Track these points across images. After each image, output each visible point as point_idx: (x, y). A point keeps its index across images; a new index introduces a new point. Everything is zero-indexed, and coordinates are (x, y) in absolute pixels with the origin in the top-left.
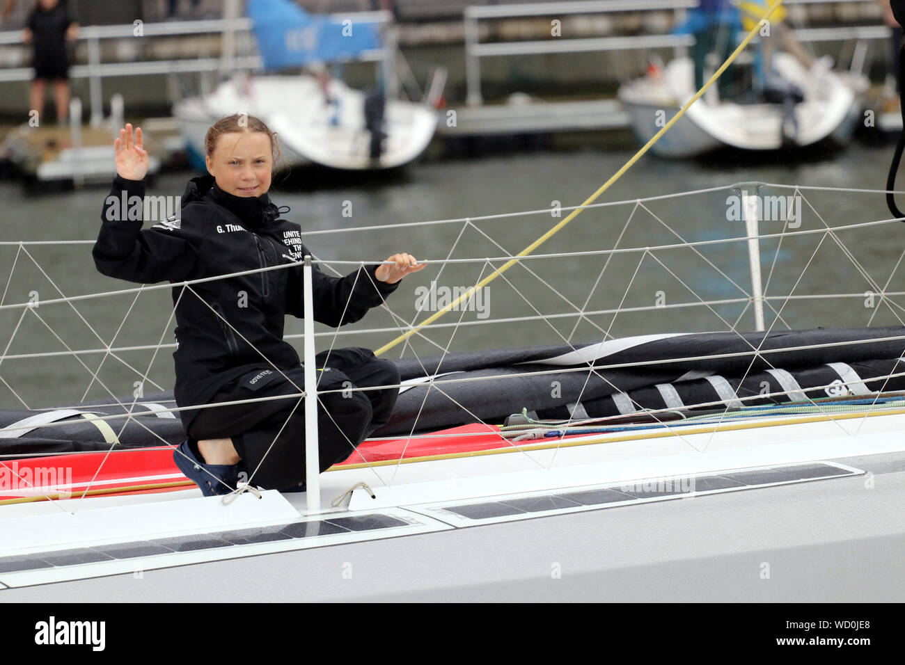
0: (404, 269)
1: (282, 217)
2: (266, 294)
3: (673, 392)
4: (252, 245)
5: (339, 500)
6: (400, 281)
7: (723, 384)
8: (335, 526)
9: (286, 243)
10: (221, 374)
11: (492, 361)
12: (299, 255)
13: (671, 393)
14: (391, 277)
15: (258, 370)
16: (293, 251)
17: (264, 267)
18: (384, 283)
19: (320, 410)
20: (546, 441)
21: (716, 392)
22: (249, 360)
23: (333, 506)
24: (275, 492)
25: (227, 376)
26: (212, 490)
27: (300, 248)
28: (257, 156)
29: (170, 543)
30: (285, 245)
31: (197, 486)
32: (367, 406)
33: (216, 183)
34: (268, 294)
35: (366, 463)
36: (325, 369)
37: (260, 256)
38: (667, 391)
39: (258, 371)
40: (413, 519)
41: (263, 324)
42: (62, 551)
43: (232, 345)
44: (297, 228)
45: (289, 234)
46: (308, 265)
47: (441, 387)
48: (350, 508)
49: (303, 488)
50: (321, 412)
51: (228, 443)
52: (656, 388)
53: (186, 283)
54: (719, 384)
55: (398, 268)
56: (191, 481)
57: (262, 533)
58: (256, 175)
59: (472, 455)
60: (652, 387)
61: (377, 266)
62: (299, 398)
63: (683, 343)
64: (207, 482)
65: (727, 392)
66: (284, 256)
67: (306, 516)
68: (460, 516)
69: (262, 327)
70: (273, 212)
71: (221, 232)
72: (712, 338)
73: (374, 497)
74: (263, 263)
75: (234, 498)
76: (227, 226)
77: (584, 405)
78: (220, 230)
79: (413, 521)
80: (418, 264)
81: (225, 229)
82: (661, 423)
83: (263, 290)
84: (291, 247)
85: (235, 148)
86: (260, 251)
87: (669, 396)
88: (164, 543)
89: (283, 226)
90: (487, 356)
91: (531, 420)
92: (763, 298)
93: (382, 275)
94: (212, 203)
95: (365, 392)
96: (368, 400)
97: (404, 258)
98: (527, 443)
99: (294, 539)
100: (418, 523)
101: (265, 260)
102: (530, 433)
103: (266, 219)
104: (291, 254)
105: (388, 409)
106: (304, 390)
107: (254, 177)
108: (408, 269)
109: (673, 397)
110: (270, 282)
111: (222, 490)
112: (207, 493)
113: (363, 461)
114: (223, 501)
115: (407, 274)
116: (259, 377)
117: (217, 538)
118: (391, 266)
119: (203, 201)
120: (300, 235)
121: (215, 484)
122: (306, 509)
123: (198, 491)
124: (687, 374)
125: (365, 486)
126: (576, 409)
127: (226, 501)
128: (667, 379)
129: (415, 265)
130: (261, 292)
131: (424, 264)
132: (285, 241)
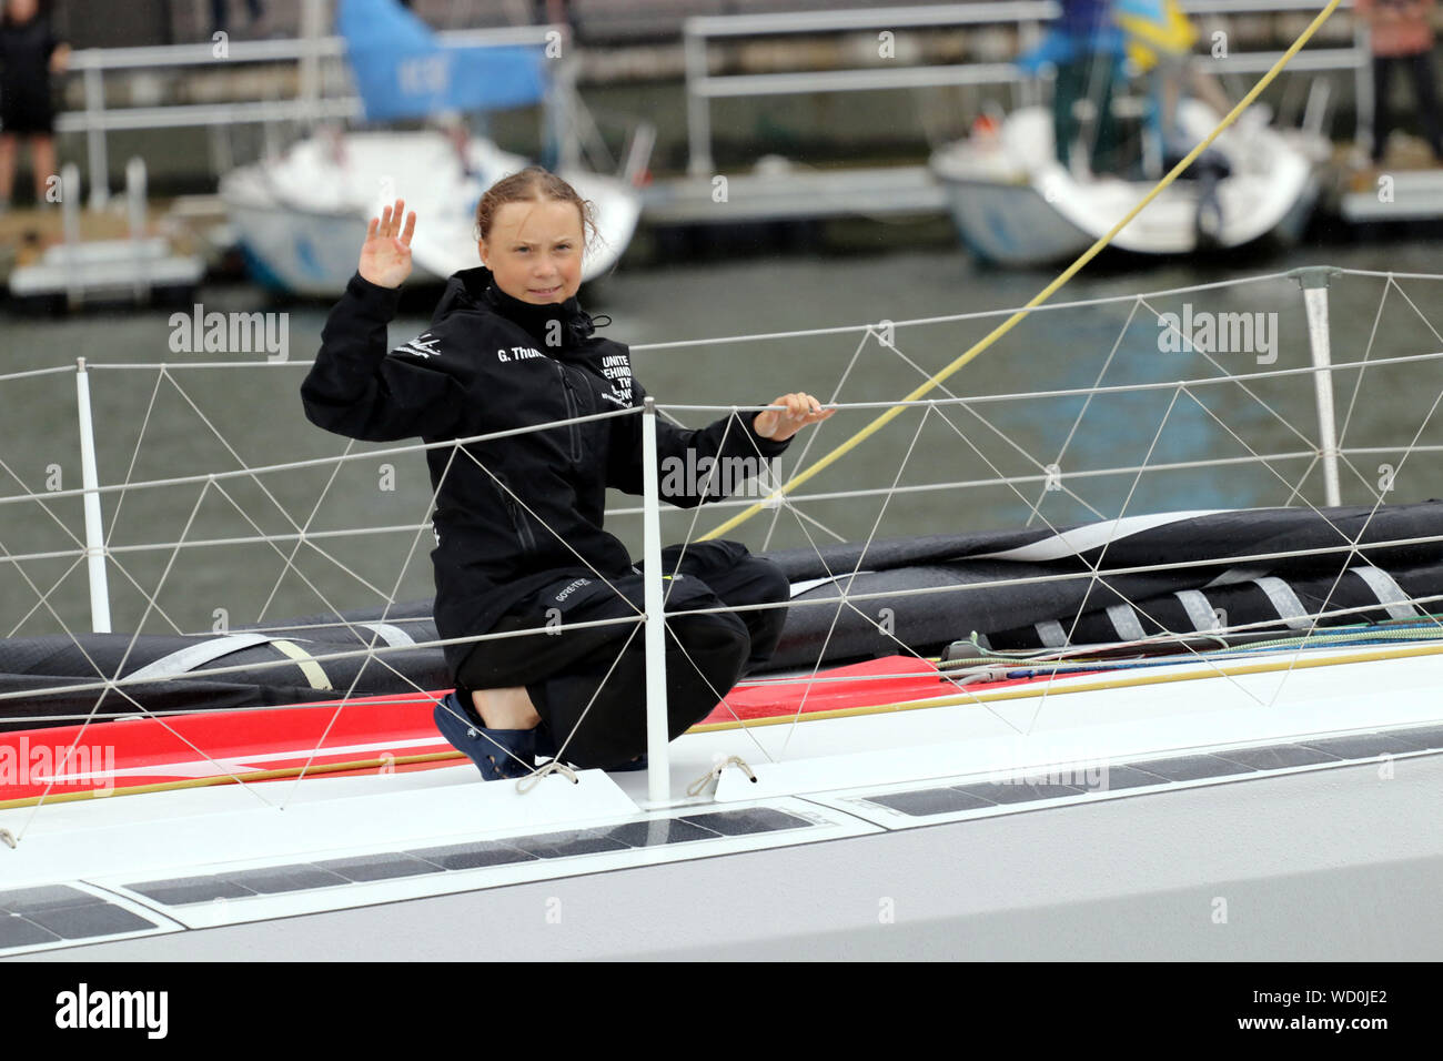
0: (800, 418)
1: (598, 333)
2: (577, 457)
3: (1204, 604)
4: (555, 379)
5: (699, 786)
6: (793, 436)
7: (1283, 590)
8: (696, 828)
9: (606, 374)
10: (510, 586)
11: (917, 555)
12: (627, 394)
13: (1200, 605)
14: (781, 430)
15: (568, 579)
16: (618, 387)
17: (573, 417)
18: (769, 440)
19: (670, 644)
20: (1010, 684)
21: (1271, 603)
22: (555, 563)
23: (690, 795)
24: (599, 772)
25: (519, 589)
26: (497, 770)
27: (628, 382)
28: (559, 239)
29: (437, 855)
30: (603, 376)
31: (469, 759)
32: (743, 636)
33: (494, 281)
34: (581, 456)
35: (739, 722)
36: (677, 577)
37: (567, 397)
38: (1193, 602)
39: (568, 581)
40: (819, 817)
41: (573, 505)
42: (269, 870)
43: (526, 538)
44: (622, 350)
45: (611, 360)
46: (649, 412)
47: (858, 604)
48: (717, 797)
49: (641, 764)
50: (670, 646)
51: (522, 695)
52: (1176, 597)
53: (458, 442)
54: (1277, 591)
55: (790, 417)
56: (457, 753)
57: (579, 838)
58: (558, 269)
59: (897, 708)
60: (1170, 595)
61: (757, 413)
62: (636, 623)
63: (1218, 526)
64: (488, 757)
65: (1289, 604)
66: (605, 396)
67: (648, 811)
68: (893, 811)
69: (574, 511)
70: (585, 325)
71: (506, 359)
72: (1263, 517)
73: (754, 780)
74: (572, 408)
75: (536, 783)
76: (515, 350)
77: (1062, 625)
78: (502, 356)
79: (819, 820)
80: (823, 409)
81: (511, 354)
82: (1197, 656)
83: (573, 452)
84: (615, 382)
85: (523, 225)
86: (567, 388)
87: (1197, 609)
88: (431, 856)
89: (601, 348)
90: (907, 548)
91: (984, 651)
92: (1338, 452)
93: (765, 428)
94: (490, 313)
95: (739, 613)
96: (744, 625)
97: (801, 400)
98: (980, 689)
99: (633, 848)
100: (827, 822)
101: (575, 403)
102: (982, 672)
103: (575, 339)
104: (616, 392)
105: (771, 638)
106: (643, 611)
107: (554, 271)
108: (807, 418)
109: (1203, 612)
110: (583, 438)
111: (514, 769)
112: (490, 774)
113: (732, 718)
114: (517, 788)
115: (803, 426)
116: (569, 590)
117: (509, 847)
118: (780, 413)
119: (474, 309)
120: (628, 362)
121: (502, 759)
122: (648, 799)
123: (472, 769)
124: (1225, 574)
125: (738, 762)
126: (1050, 632)
127: (522, 788)
128: (1191, 583)
129: (818, 412)
130: (570, 455)
131: (831, 410)
132: (605, 372)
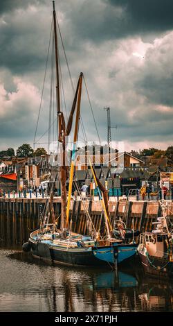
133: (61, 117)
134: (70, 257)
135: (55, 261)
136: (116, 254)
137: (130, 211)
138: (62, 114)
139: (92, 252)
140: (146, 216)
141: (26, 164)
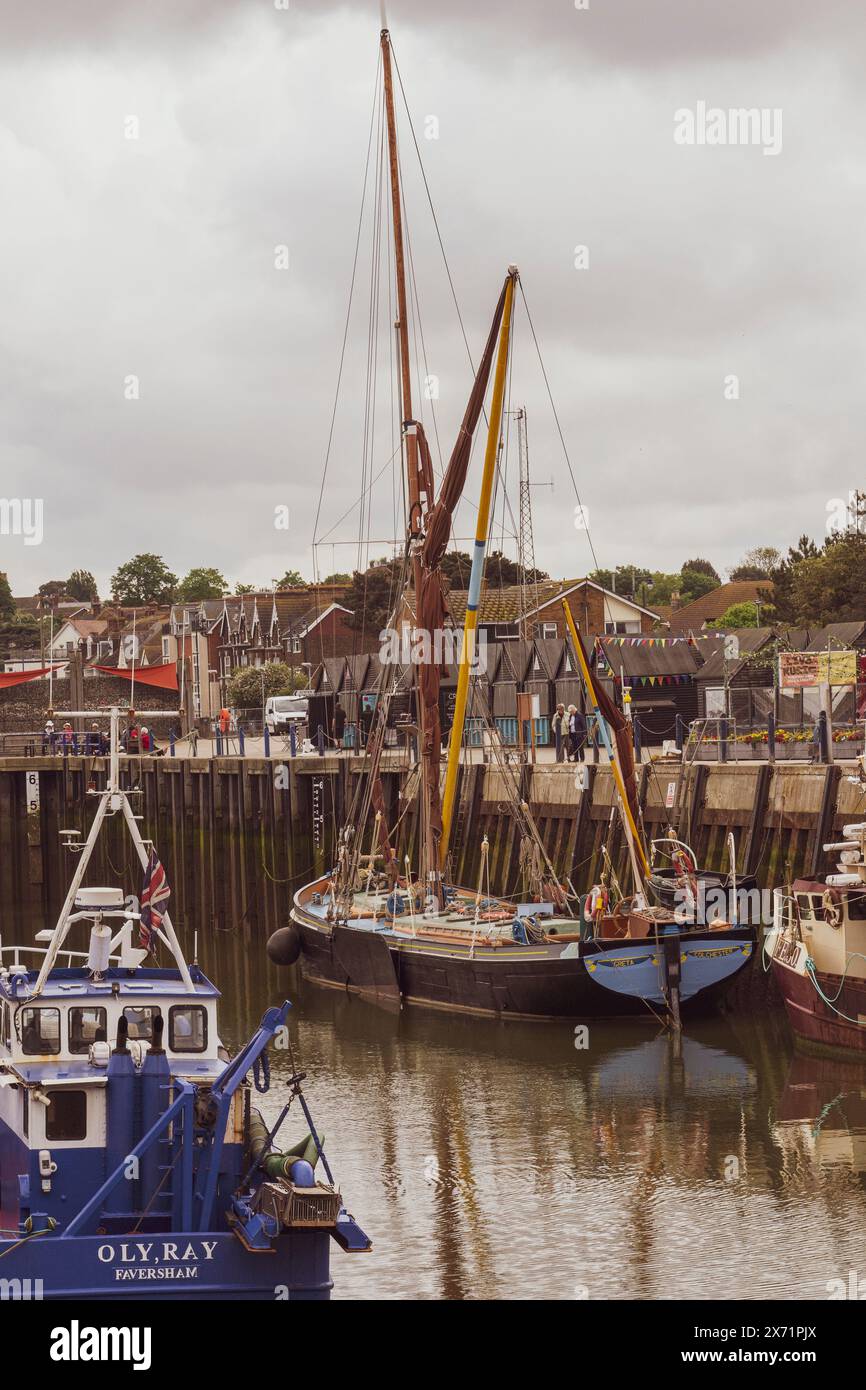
133: (417, 444)
134: (482, 983)
135: (415, 1000)
136: (673, 970)
137: (700, 801)
138: (421, 431)
139: (580, 961)
140: (769, 823)
141: (166, 630)
